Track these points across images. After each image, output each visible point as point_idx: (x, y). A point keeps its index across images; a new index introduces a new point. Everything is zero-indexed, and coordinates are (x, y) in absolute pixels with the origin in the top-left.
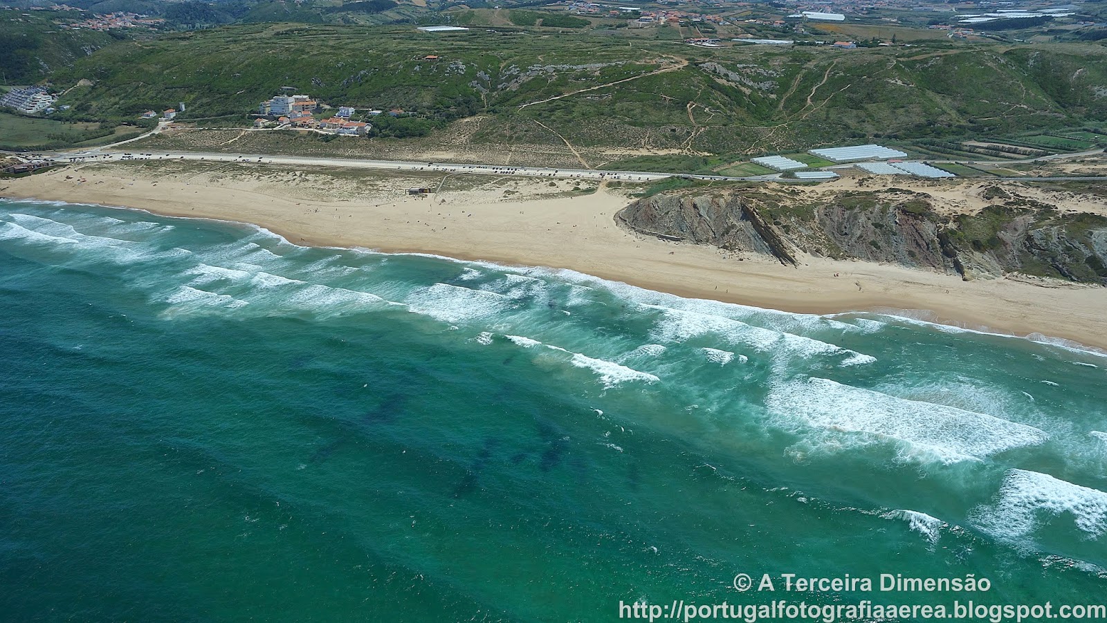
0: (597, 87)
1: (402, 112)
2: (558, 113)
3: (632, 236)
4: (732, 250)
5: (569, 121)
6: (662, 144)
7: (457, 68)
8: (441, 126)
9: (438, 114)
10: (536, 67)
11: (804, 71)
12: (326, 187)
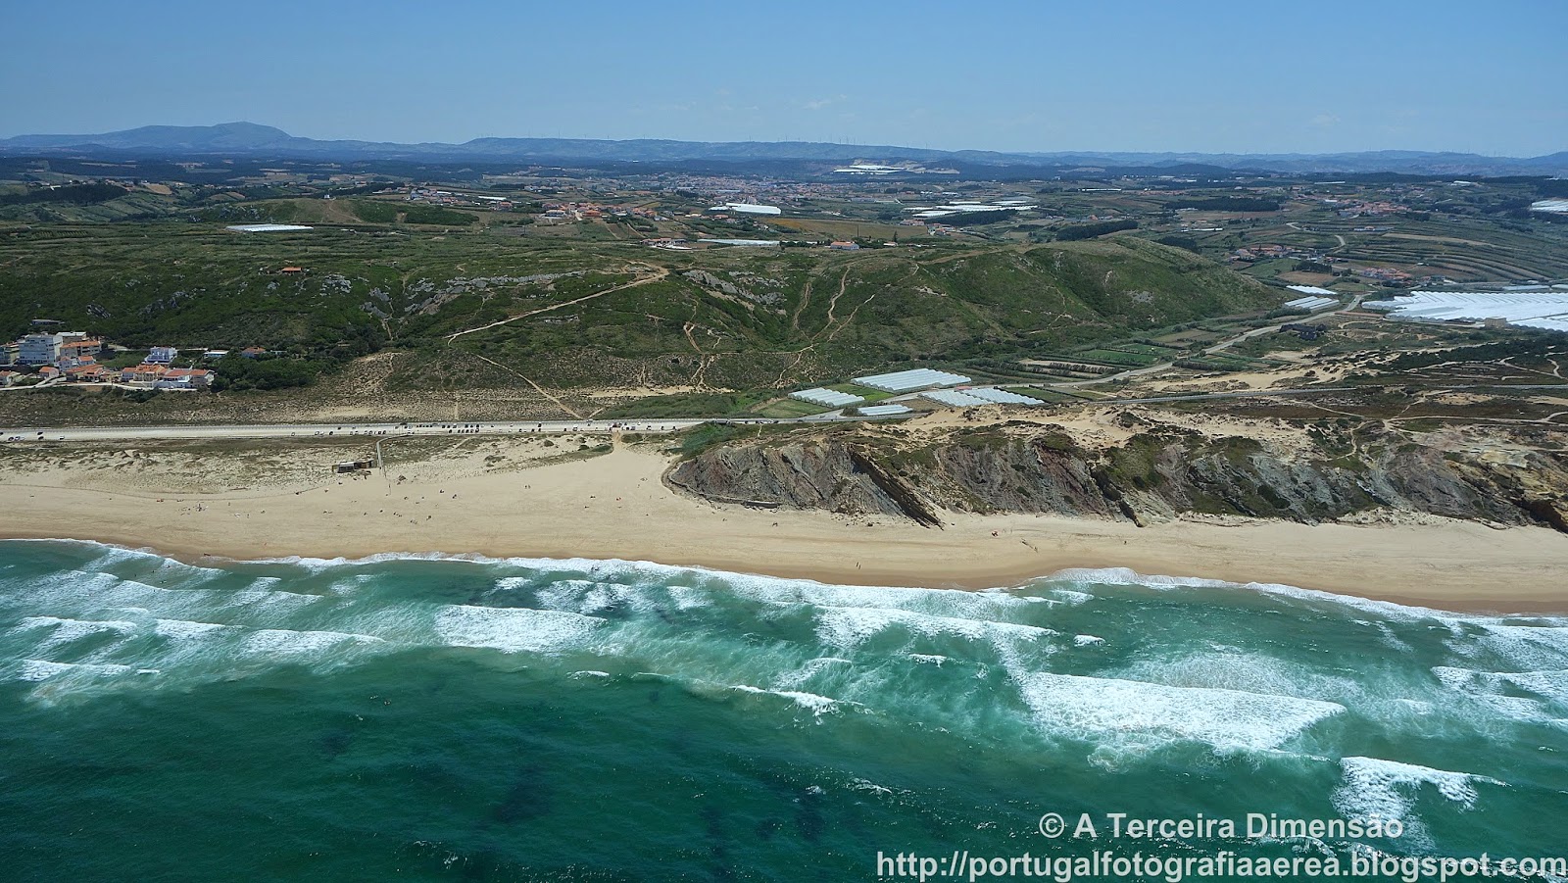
0: (555, 307)
1: (261, 350)
2: (509, 344)
3: (706, 507)
4: (851, 514)
5: (529, 355)
6: (665, 380)
7: (338, 285)
8: (331, 370)
9: (324, 353)
10: (459, 280)
11: (812, 279)
12: (194, 470)
